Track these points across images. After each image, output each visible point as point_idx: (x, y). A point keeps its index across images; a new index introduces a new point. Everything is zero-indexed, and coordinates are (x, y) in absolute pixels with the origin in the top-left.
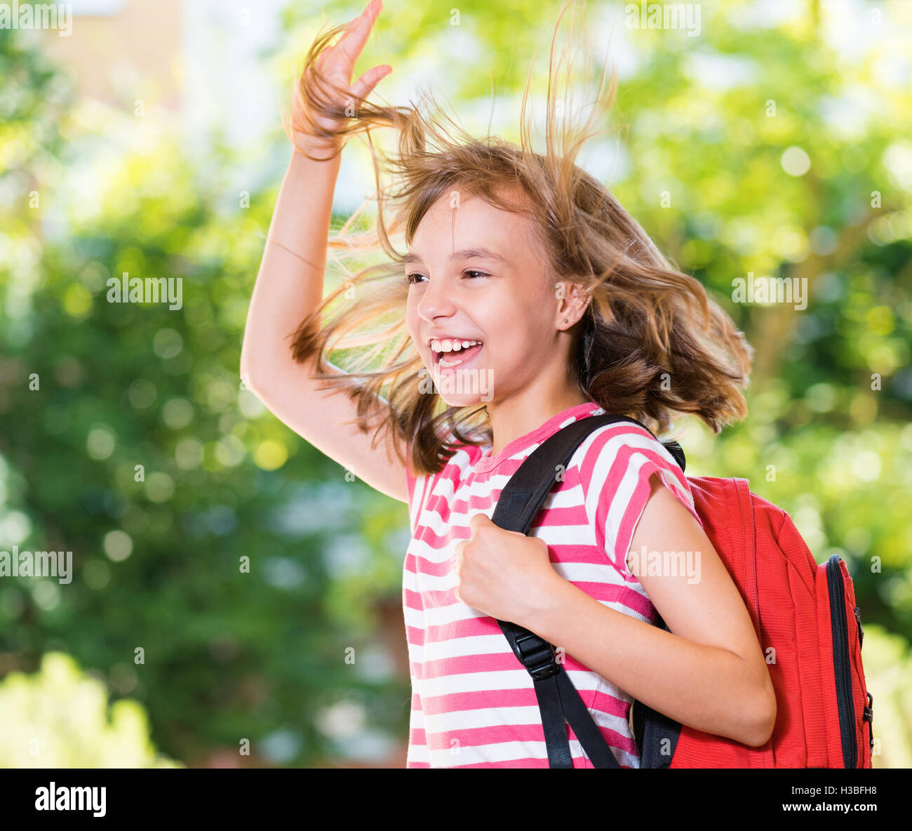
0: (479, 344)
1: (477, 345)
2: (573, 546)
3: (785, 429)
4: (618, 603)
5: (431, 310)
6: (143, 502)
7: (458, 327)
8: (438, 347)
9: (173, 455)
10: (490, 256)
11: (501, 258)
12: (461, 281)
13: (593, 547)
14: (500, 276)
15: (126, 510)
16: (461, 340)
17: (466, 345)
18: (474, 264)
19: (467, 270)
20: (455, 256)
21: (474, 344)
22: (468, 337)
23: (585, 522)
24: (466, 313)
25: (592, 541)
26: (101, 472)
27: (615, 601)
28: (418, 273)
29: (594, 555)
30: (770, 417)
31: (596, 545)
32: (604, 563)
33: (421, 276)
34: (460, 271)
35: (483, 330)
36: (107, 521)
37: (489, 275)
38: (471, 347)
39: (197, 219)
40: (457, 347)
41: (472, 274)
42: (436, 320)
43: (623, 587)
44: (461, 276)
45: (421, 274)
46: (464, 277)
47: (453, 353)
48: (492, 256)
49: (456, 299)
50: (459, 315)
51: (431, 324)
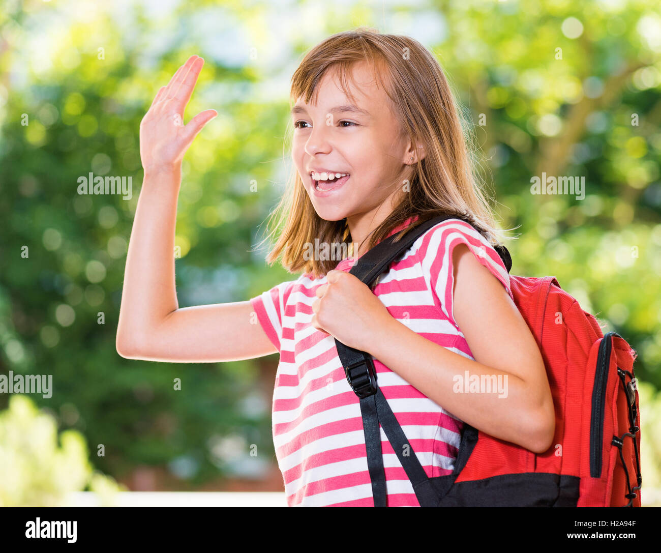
0: (348, 175)
1: (346, 176)
2: (417, 306)
3: (564, 228)
4: (454, 348)
5: (314, 147)
6: (84, 283)
7: (333, 163)
8: (316, 177)
9: (105, 247)
10: (360, 111)
11: (367, 113)
12: (337, 128)
13: (432, 306)
14: (366, 126)
15: (71, 289)
16: (335, 173)
17: (338, 176)
18: (347, 116)
19: (342, 120)
20: (333, 110)
21: (344, 175)
22: (340, 171)
23: (425, 288)
24: (339, 151)
25: (431, 302)
26: (53, 261)
27: (452, 347)
28: (304, 121)
29: (434, 312)
30: (553, 220)
31: (434, 305)
32: (442, 318)
33: (306, 123)
34: (336, 121)
35: (350, 165)
36: (56, 296)
37: (358, 125)
38: (341, 177)
39: (124, 71)
40: (331, 177)
41: (344, 124)
42: (317, 155)
43: (457, 336)
44: (336, 125)
45: (306, 121)
46: (339, 126)
47: (328, 181)
48: (361, 111)
49: (332, 141)
50: (334, 153)
51: (312, 158)
